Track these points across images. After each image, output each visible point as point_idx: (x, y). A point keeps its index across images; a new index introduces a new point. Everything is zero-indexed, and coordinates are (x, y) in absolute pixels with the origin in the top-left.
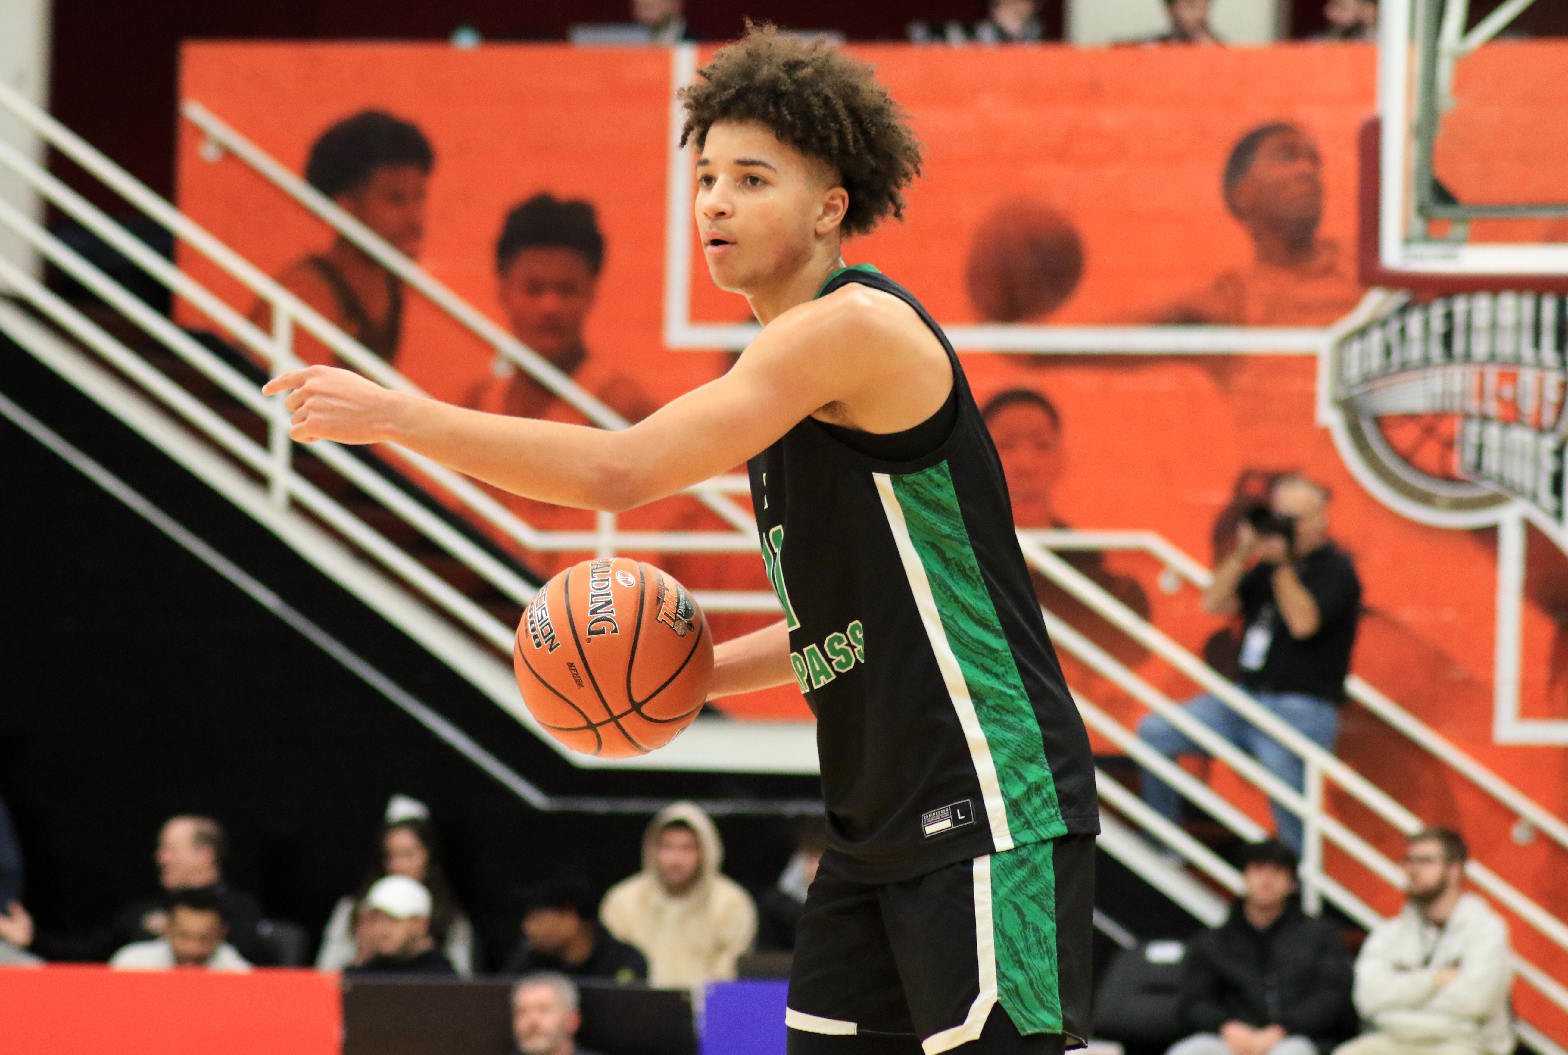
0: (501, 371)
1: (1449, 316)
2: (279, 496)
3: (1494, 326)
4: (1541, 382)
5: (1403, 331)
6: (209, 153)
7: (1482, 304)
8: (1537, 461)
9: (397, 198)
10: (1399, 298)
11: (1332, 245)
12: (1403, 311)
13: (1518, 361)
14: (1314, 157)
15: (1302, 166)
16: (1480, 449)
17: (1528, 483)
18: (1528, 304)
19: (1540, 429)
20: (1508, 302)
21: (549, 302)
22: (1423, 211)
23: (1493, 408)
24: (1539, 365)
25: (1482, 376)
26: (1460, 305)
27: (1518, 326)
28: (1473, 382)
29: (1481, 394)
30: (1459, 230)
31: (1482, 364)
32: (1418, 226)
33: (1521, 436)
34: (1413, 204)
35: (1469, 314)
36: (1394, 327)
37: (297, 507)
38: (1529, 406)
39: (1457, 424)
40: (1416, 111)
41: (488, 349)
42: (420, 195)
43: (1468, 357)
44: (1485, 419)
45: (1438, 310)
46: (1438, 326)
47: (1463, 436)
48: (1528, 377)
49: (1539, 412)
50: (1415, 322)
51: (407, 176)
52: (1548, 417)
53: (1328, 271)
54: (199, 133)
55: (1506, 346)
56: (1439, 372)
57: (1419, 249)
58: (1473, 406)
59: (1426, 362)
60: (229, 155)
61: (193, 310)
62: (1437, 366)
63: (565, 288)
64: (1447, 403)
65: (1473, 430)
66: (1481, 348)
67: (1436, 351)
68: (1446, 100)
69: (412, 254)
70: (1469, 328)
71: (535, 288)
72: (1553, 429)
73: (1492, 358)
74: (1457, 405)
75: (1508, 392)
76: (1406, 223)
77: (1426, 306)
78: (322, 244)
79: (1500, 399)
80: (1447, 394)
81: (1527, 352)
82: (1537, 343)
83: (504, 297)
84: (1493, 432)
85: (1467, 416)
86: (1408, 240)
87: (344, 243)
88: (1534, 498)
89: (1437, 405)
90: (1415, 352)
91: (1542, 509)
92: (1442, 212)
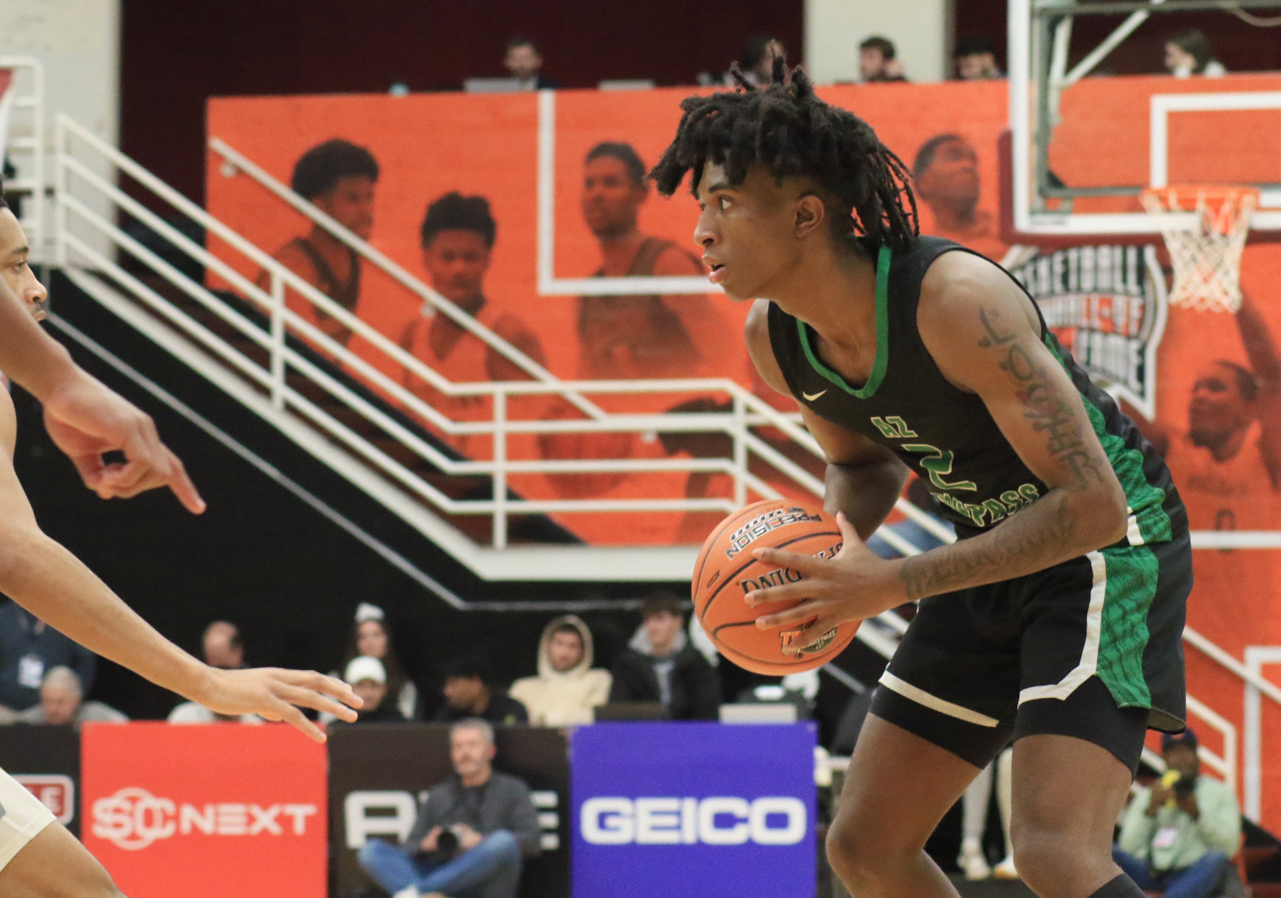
0: (427, 313)
1: (1066, 262)
2: (278, 402)
3: (1096, 268)
4: (1128, 305)
5: (1035, 273)
6: (227, 171)
7: (1088, 253)
8: (1127, 358)
9: (354, 198)
10: (1031, 251)
11: (986, 216)
12: (1035, 259)
13: (1112, 291)
14: (973, 158)
15: (966, 163)
16: (1089, 350)
17: (1121, 372)
18: (1118, 252)
19: (1128, 337)
20: (1104, 251)
21: (458, 266)
22: (1042, 192)
23: (1097, 323)
24: (1126, 293)
25: (1089, 302)
26: (1073, 254)
27: (1112, 268)
28: (1084, 305)
29: (1089, 315)
30: (1066, 205)
31: (1089, 293)
32: (1039, 202)
33: (1116, 342)
34: (1035, 187)
35: (1079, 260)
36: (1030, 270)
37: (290, 409)
38: (1120, 321)
39: (1073, 334)
40: (1036, 127)
41: (419, 299)
42: (370, 196)
43: (1079, 289)
44: (1092, 330)
45: (1058, 258)
46: (1059, 268)
47: (1077, 342)
48: (1119, 302)
49: (1127, 326)
50: (1043, 267)
51: (360, 184)
52: (1133, 329)
53: (984, 233)
54: (220, 159)
55: (1104, 282)
56: (1060, 300)
57: (1040, 218)
58: (1084, 322)
59: (1052, 293)
60: (240, 172)
61: (219, 279)
62: (1059, 295)
63: (469, 257)
64: (1066, 321)
65: (1084, 338)
66: (1087, 284)
67: (1058, 286)
68: (1055, 118)
69: (365, 237)
70: (1079, 270)
71: (449, 257)
72: (1137, 337)
73: (1095, 289)
74: (1072, 321)
75: (1106, 312)
76: (1031, 202)
77: (1050, 255)
78: (304, 231)
79: (1101, 317)
80: (1066, 314)
81: (1119, 286)
82: (1125, 280)
83: (428, 264)
84: (1097, 340)
85: (1080, 329)
86: (1033, 212)
87: (318, 229)
88: (1126, 383)
89: (1060, 321)
90: (1044, 287)
91: (1131, 390)
92: (1055, 193)
